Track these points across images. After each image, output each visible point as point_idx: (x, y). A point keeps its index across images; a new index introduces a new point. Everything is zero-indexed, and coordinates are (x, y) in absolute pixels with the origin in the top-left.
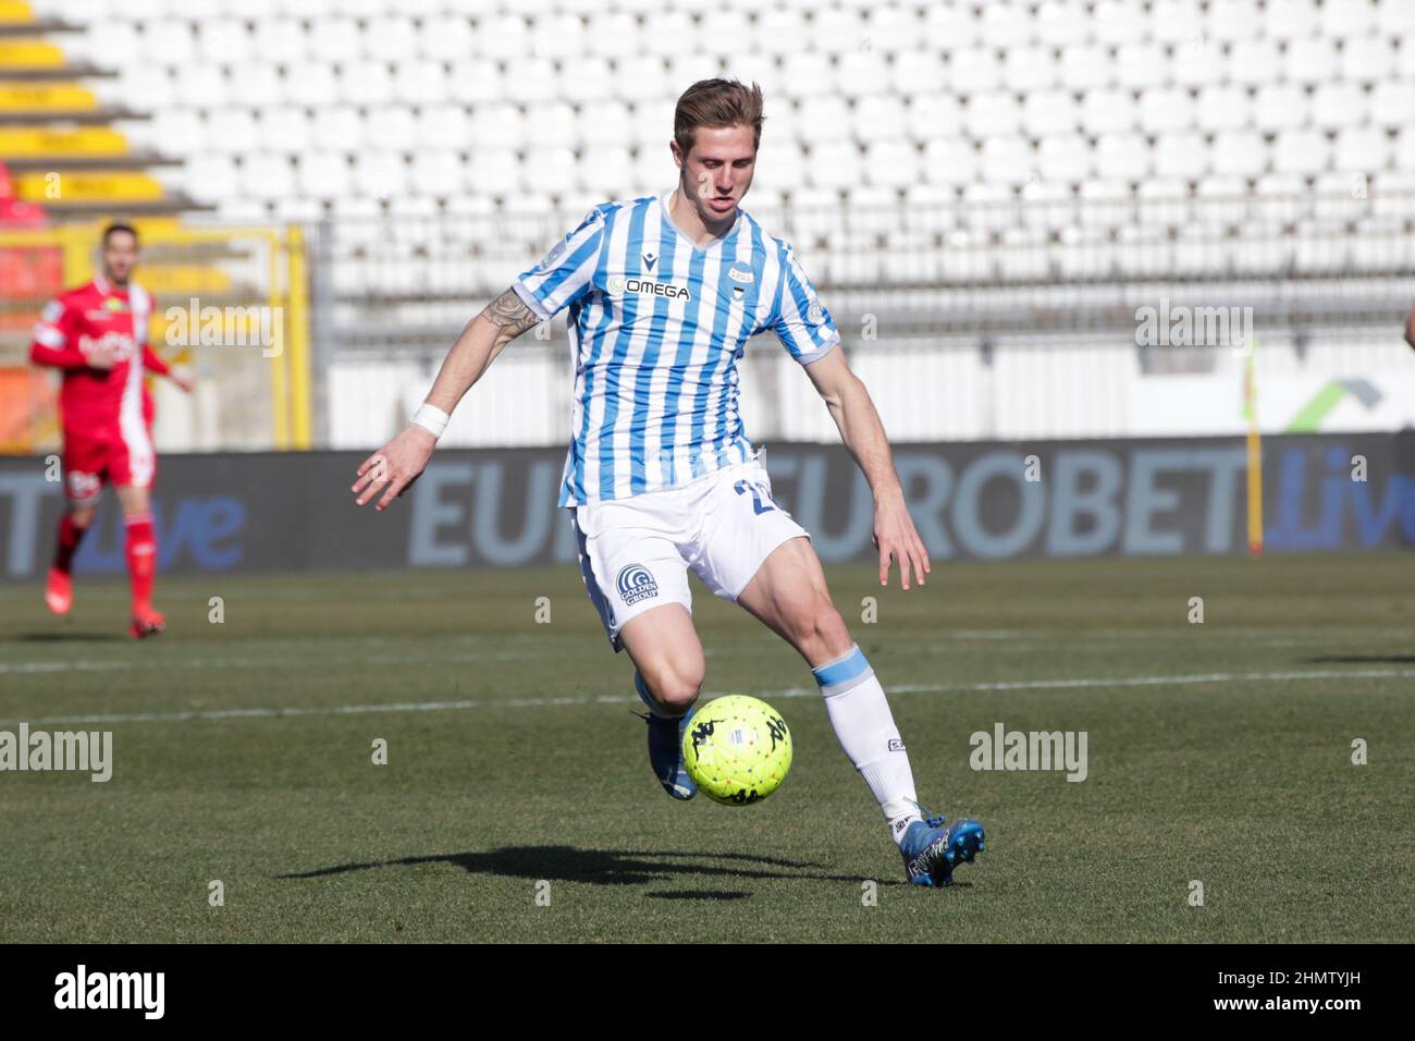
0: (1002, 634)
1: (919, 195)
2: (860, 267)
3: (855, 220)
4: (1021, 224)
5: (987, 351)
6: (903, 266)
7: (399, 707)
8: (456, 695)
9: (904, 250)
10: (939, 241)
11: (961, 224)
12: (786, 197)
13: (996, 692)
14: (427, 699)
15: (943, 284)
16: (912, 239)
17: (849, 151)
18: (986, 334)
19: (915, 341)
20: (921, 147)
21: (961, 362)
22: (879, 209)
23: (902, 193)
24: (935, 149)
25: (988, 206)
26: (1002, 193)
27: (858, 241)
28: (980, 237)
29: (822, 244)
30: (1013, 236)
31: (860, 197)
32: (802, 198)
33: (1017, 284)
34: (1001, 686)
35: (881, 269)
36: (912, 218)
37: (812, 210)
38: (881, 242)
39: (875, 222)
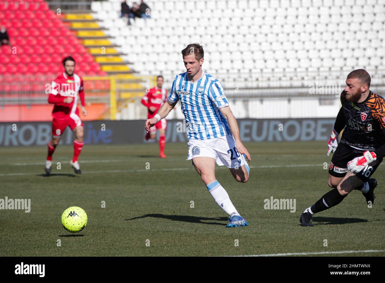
0: (291, 156)
1: (276, 70)
2: (264, 84)
3: (264, 75)
4: (296, 76)
5: (289, 101)
6: (273, 84)
7: (175, 169)
8: (185, 167)
9: (273, 81)
10: (280, 79)
11: (285, 76)
12: (250, 70)
13: (291, 167)
14: (180, 167)
15: (281, 88)
16: (275, 79)
17: (263, 62)
18: (289, 97)
19: (275, 99)
20: (277, 61)
21: (285, 103)
22: (269, 73)
23: (273, 70)
24: (280, 61)
25: (290, 72)
26: (293, 70)
27: (264, 79)
28: (288, 78)
29: (257, 80)
30: (295, 78)
31: (265, 70)
32: (253, 71)
33: (295, 87)
34: (292, 166)
35: (269, 85)
36: (275, 75)
37: (256, 73)
38: (269, 79)
39: (268, 75)
